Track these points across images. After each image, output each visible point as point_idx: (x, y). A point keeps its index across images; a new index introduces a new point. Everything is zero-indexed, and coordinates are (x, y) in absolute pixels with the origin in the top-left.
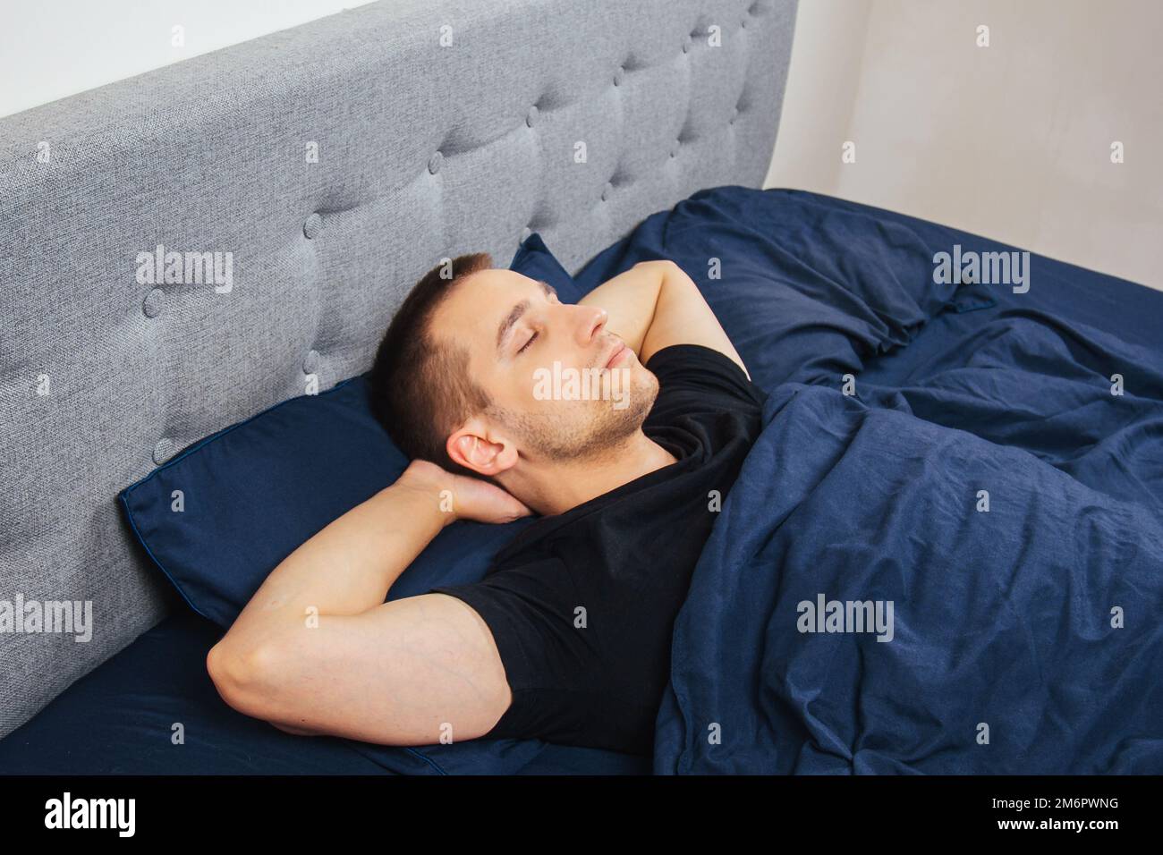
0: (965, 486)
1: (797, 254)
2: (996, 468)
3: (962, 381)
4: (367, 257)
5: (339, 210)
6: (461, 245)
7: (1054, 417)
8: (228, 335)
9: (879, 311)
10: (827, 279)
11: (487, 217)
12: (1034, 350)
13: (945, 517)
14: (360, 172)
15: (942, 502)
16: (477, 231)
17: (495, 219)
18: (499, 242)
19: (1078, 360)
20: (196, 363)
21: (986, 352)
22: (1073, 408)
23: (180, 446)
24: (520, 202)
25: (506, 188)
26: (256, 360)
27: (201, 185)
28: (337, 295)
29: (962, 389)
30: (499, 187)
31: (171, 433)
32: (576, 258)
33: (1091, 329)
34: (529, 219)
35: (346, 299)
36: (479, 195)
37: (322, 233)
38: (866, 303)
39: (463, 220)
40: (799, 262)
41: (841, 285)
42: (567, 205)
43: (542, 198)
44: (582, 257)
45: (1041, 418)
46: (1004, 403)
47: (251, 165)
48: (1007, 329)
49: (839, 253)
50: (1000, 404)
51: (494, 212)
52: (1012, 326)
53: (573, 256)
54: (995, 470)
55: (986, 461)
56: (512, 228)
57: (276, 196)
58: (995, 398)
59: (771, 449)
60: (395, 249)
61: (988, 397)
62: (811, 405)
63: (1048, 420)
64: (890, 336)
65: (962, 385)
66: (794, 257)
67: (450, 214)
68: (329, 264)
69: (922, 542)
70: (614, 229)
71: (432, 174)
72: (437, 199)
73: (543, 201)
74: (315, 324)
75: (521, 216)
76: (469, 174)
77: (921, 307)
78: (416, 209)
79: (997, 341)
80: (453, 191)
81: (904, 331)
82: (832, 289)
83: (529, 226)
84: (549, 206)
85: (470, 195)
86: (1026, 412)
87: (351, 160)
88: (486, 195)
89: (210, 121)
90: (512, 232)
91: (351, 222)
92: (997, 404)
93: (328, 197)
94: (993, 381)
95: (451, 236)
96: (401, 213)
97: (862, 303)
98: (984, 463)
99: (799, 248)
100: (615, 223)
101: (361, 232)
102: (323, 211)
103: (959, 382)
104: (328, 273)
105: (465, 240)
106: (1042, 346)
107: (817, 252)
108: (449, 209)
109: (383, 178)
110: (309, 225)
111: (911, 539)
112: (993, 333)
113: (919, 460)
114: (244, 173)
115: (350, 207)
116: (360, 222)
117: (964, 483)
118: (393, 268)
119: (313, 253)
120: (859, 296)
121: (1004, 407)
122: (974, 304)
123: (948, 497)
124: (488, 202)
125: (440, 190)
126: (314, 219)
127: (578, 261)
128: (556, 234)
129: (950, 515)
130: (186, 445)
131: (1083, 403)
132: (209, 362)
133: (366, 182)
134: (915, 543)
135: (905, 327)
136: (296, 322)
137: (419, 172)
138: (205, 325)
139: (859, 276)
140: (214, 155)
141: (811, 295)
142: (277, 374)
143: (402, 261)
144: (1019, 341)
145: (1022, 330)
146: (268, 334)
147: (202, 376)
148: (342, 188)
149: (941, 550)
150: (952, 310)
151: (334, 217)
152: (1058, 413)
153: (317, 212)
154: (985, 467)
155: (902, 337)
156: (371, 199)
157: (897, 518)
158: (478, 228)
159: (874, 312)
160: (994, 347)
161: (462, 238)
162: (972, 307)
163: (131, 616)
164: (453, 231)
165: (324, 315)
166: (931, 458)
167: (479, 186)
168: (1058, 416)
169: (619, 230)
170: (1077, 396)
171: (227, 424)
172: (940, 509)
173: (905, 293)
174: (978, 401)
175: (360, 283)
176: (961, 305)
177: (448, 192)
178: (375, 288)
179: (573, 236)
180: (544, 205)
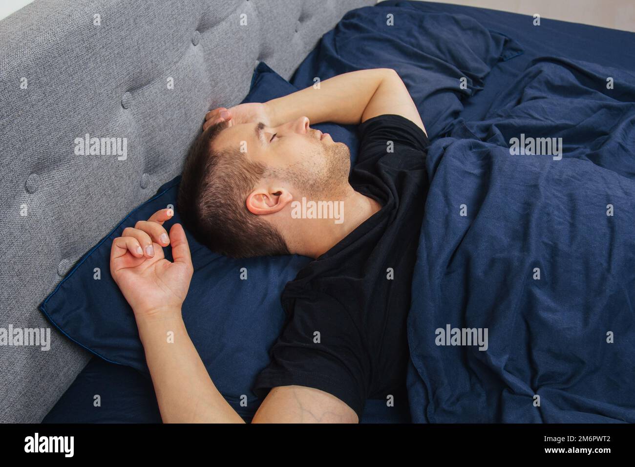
0: (565, 198)
1: (412, 45)
2: (578, 180)
3: (525, 111)
4: (165, 110)
5: (141, 86)
6: (221, 84)
7: (581, 124)
8: (87, 187)
9: (464, 71)
10: (432, 57)
11: (233, 63)
12: (557, 82)
13: (560, 223)
14: (150, 59)
15: (556, 213)
16: (229, 73)
17: (238, 63)
18: (243, 75)
19: (583, 84)
20: (71, 211)
21: (531, 87)
22: (589, 116)
23: (74, 260)
24: (251, 48)
25: (241, 42)
26: (110, 195)
27: (44, 100)
28: (152, 139)
29: (528, 116)
30: (237, 43)
31: (66, 255)
32: (288, 70)
33: (585, 63)
34: (257, 56)
35: (158, 139)
36: (226, 51)
37: (134, 102)
38: (457, 67)
39: (219, 69)
40: (415, 50)
41: (440, 58)
42: (278, 42)
43: (263, 42)
44: (290, 69)
45: (574, 126)
46: (551, 121)
47: (76, 77)
48: (541, 72)
49: (436, 40)
50: (550, 122)
51: (237, 58)
52: (542, 69)
53: (286, 70)
54: (579, 182)
55: (572, 177)
56: (249, 64)
57: (98, 91)
58: (547, 119)
59: (440, 193)
60: (182, 99)
61: (542, 119)
62: (456, 157)
63: (577, 126)
64: (474, 85)
65: (525, 113)
66: (411, 47)
67: (211, 67)
68: (143, 121)
69: (551, 243)
70: (305, 47)
71: (195, 45)
72: (201, 60)
73: (263, 43)
74: (142, 159)
75: (252, 56)
76: (217, 40)
77: (485, 63)
78: (190, 71)
79: (536, 79)
80: (210, 53)
81: (481, 81)
82: (437, 63)
83: (258, 59)
84: (267, 45)
85: (221, 53)
86: (566, 124)
87: (143, 54)
88: (230, 50)
89: (40, 56)
90: (249, 67)
91: (150, 91)
92: (549, 123)
93: (133, 80)
94: (543, 108)
95: (214, 81)
96: (181, 77)
97: (454, 68)
98: (571, 178)
99: (413, 41)
100: (306, 44)
101: (159, 96)
102: (131, 90)
103: (524, 112)
104: (143, 126)
105: (223, 80)
106: (562, 79)
107: (424, 42)
108: (210, 65)
109: (166, 59)
110: (124, 101)
111: (543, 242)
112: (531, 75)
113: (536, 186)
114: (72, 83)
115: (148, 82)
116: (157, 90)
117: (564, 196)
118: (183, 111)
119: (131, 117)
120: (451, 64)
121: (553, 124)
122: (512, 54)
123: (559, 209)
124: (232, 54)
125: (201, 54)
126: (126, 96)
127: (289, 72)
128: (274, 60)
129: (561, 220)
130: (78, 258)
131: (595, 112)
132: (80, 207)
133: (155, 64)
134: (546, 244)
135: (482, 78)
136: (129, 163)
137: (188, 47)
138: (70, 186)
139: (450, 51)
140: (48, 78)
141: (426, 68)
142: (125, 198)
143: (188, 105)
144: (549, 78)
145: (549, 70)
146: (113, 177)
147: (77, 217)
148: (141, 72)
149: (563, 246)
150: (501, 60)
151: (140, 91)
152: (583, 121)
153: (128, 91)
154: (573, 181)
155: (481, 85)
156: (161, 74)
157: (533, 231)
158: (229, 71)
159: (462, 72)
160: (535, 83)
161: (221, 80)
162: (511, 57)
163: (69, 369)
164: (215, 77)
165: (148, 152)
166: (542, 183)
167: (225, 46)
168: (583, 123)
169: (308, 47)
170: (591, 108)
171: (100, 238)
172: (556, 218)
173: (476, 57)
174: (538, 122)
175: (165, 126)
176: (505, 56)
177: (208, 54)
178: (175, 127)
179: (284, 59)
180: (265, 45)
